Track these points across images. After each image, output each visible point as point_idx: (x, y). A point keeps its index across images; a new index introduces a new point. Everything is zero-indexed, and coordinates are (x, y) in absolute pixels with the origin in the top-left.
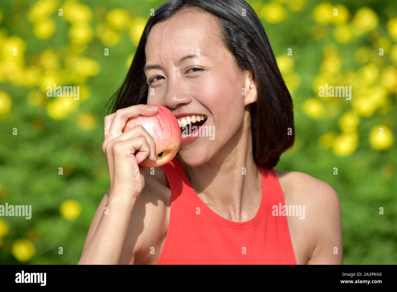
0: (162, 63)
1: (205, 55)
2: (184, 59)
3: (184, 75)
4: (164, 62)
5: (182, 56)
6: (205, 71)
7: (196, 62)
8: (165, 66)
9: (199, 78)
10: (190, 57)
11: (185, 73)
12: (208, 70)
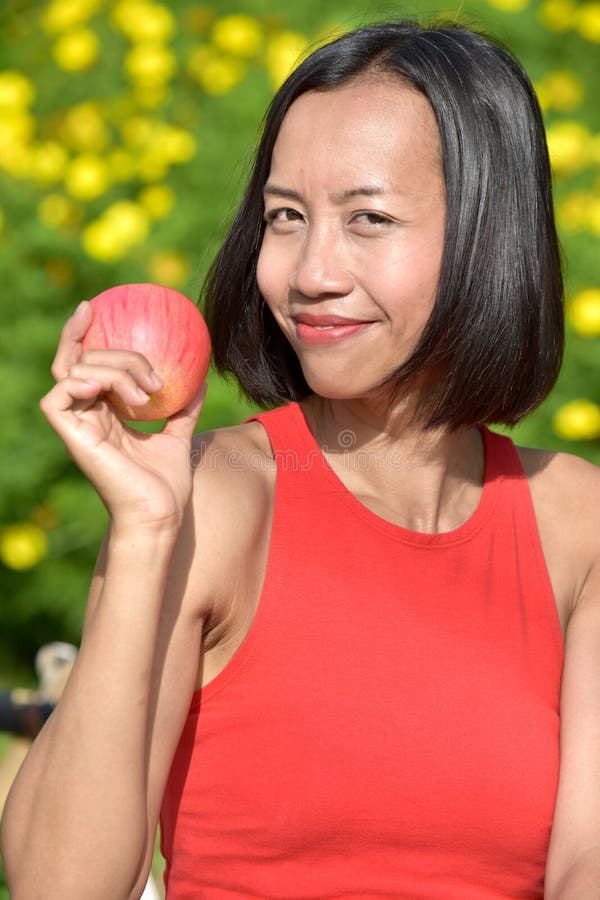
0: (304, 190)
1: (400, 192)
2: (353, 193)
3: (347, 227)
4: (308, 188)
5: (349, 187)
6: (393, 227)
7: (378, 205)
8: (308, 196)
9: (379, 239)
10: (366, 192)
11: (350, 223)
12: (401, 223)
